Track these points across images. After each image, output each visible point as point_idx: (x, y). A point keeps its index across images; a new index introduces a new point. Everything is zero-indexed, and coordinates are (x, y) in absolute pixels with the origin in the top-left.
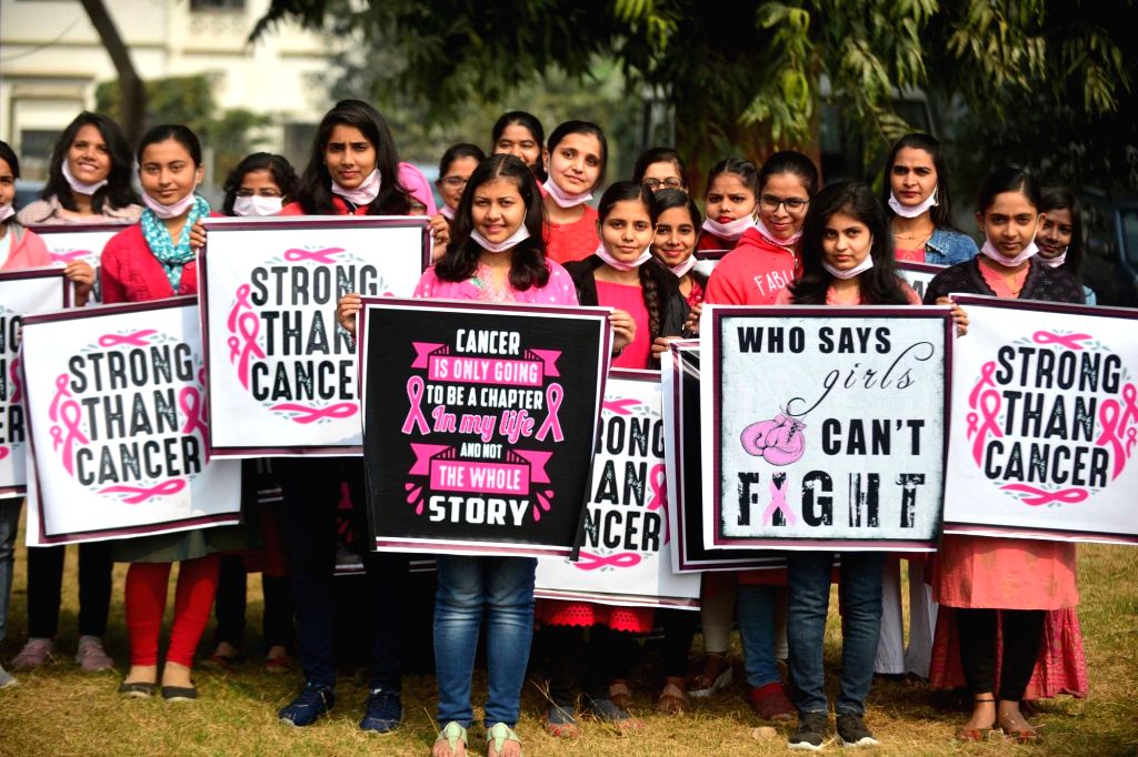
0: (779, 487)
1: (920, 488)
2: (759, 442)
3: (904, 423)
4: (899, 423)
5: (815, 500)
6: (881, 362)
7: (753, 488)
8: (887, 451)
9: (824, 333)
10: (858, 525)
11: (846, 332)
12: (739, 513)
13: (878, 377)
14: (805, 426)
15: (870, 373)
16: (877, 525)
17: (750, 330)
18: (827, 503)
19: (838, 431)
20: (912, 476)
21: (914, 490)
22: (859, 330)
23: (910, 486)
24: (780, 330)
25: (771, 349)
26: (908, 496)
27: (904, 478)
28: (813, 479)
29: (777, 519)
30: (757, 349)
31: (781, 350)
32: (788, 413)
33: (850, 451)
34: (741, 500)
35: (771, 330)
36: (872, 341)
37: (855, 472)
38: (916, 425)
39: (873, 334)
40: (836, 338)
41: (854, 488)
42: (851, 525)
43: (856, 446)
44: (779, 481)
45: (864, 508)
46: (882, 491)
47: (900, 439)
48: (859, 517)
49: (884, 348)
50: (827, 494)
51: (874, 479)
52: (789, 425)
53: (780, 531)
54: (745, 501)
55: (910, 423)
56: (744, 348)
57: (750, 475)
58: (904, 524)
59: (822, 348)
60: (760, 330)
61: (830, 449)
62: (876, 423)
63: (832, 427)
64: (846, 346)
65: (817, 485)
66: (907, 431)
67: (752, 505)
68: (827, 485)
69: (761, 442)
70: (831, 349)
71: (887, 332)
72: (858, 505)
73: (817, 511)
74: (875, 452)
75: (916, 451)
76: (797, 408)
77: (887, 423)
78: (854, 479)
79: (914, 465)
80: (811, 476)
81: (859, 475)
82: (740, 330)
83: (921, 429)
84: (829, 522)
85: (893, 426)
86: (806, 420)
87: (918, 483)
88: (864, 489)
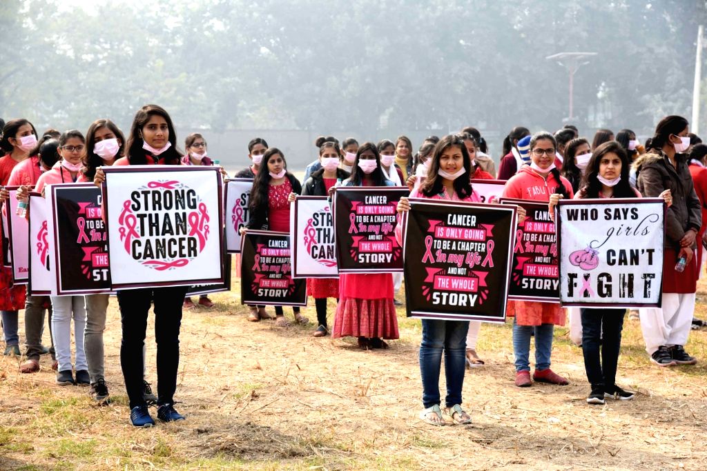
0: (586, 280)
1: (652, 280)
2: (578, 259)
3: (645, 251)
4: (643, 251)
5: (604, 286)
6: (633, 224)
7: (575, 280)
8: (637, 263)
9: (607, 211)
10: (624, 296)
11: (617, 210)
12: (568, 291)
13: (632, 230)
14: (598, 253)
15: (628, 229)
16: (632, 297)
17: (573, 210)
18: (609, 287)
19: (614, 255)
20: (649, 275)
21: (650, 281)
22: (623, 209)
23: (648, 279)
24: (586, 210)
25: (582, 219)
26: (647, 284)
27: (645, 276)
28: (603, 276)
29: (586, 294)
30: (576, 219)
31: (587, 219)
32: (591, 247)
33: (620, 264)
34: (569, 286)
35: (582, 210)
36: (629, 214)
37: (622, 273)
38: (651, 251)
39: (629, 211)
40: (612, 213)
41: (621, 280)
42: (620, 297)
43: (623, 261)
44: (586, 277)
45: (626, 289)
46: (635, 282)
47: (643, 258)
48: (624, 293)
49: (635, 217)
50: (609, 283)
51: (631, 276)
52: (591, 253)
53: (587, 300)
54: (571, 286)
55: (648, 251)
56: (570, 219)
57: (573, 274)
58: (645, 296)
59: (606, 218)
60: (577, 210)
61: (611, 263)
62: (632, 251)
63: (611, 253)
64: (617, 216)
65: (604, 279)
66: (646, 254)
67: (574, 288)
68: (609, 279)
69: (578, 260)
70: (610, 218)
71: (636, 210)
72: (623, 287)
73: (605, 290)
74: (632, 264)
75: (650, 262)
76: (594, 245)
77: (637, 251)
78: (622, 276)
79: (650, 270)
80: (602, 275)
81: (624, 275)
82: (568, 211)
83: (653, 253)
84: (610, 295)
85: (640, 252)
86: (599, 250)
87: (651, 278)
88: (627, 281)
